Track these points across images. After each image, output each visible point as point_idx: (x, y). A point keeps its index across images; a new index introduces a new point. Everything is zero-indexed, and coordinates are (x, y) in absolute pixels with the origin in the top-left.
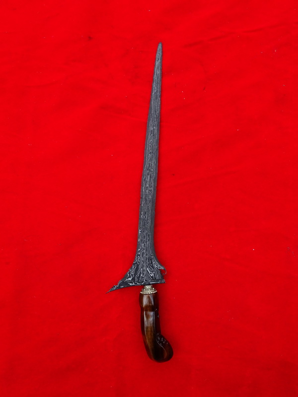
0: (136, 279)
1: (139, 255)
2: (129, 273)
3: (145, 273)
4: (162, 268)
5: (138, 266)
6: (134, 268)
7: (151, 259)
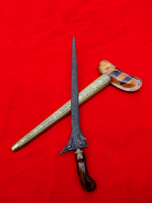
0: (73, 146)
1: (73, 134)
2: (69, 144)
3: (77, 142)
4: (86, 139)
5: (73, 139)
6: (71, 140)
7: (79, 135)
